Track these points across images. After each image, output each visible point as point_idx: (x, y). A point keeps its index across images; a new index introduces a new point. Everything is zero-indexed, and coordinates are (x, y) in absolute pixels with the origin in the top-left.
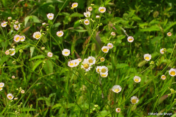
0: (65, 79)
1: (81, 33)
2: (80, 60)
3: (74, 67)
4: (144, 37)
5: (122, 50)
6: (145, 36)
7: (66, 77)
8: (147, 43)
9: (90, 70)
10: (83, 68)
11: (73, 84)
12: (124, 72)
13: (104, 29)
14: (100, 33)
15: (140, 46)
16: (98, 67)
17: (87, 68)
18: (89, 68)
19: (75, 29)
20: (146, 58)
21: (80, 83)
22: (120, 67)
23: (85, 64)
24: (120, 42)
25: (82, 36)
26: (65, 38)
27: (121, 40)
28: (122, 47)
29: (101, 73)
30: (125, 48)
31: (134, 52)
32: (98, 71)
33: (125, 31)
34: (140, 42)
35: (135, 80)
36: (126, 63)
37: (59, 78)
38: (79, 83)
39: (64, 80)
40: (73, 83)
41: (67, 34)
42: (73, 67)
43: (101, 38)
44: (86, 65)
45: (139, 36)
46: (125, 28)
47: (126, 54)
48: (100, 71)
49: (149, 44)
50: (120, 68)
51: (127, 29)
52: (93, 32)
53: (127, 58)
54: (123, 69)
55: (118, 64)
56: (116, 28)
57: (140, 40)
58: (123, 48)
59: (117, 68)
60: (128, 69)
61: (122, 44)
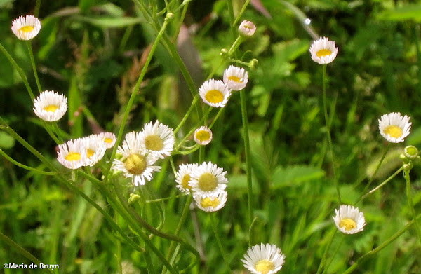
0: (43, 236)
1: (111, 30)
2: (110, 139)
3: (83, 168)
4: (396, 49)
5: (296, 106)
6: (400, 44)
7: (49, 230)
8: (407, 77)
9: (149, 179)
10: (123, 173)
11: (79, 261)
12: (306, 207)
13: (214, 15)
14: (198, 33)
15: (376, 90)
16: (183, 167)
17: (136, 171)
18: (148, 173)
19: (83, 14)
20: (386, 131)
21: (110, 257)
22: (287, 182)
23: (131, 156)
24: (286, 69)
25: (117, 46)
26: (43, 54)
27: (292, 62)
28: (296, 96)
29: (198, 194)
30: (310, 101)
31: (352, 116)
32: (186, 185)
33: (308, 21)
34: (377, 72)
35: (342, 224)
36: (316, 165)
37: (18, 235)
38: (104, 255)
39: (41, 244)
40: (79, 255)
41: (52, 39)
42: (79, 166)
43: (202, 56)
44: (136, 158)
45: (374, 46)
46: (307, 8)
47: (315, 126)
48: (193, 183)
49: (416, 81)
50: (288, 188)
51: (320, 11)
52: (165, 23)
53: (319, 145)
54: (299, 189)
55: (279, 170)
56: (269, 9)
57: (377, 62)
58: (302, 98)
59: (273, 186)
60: (321, 191)
61: (297, 81)
